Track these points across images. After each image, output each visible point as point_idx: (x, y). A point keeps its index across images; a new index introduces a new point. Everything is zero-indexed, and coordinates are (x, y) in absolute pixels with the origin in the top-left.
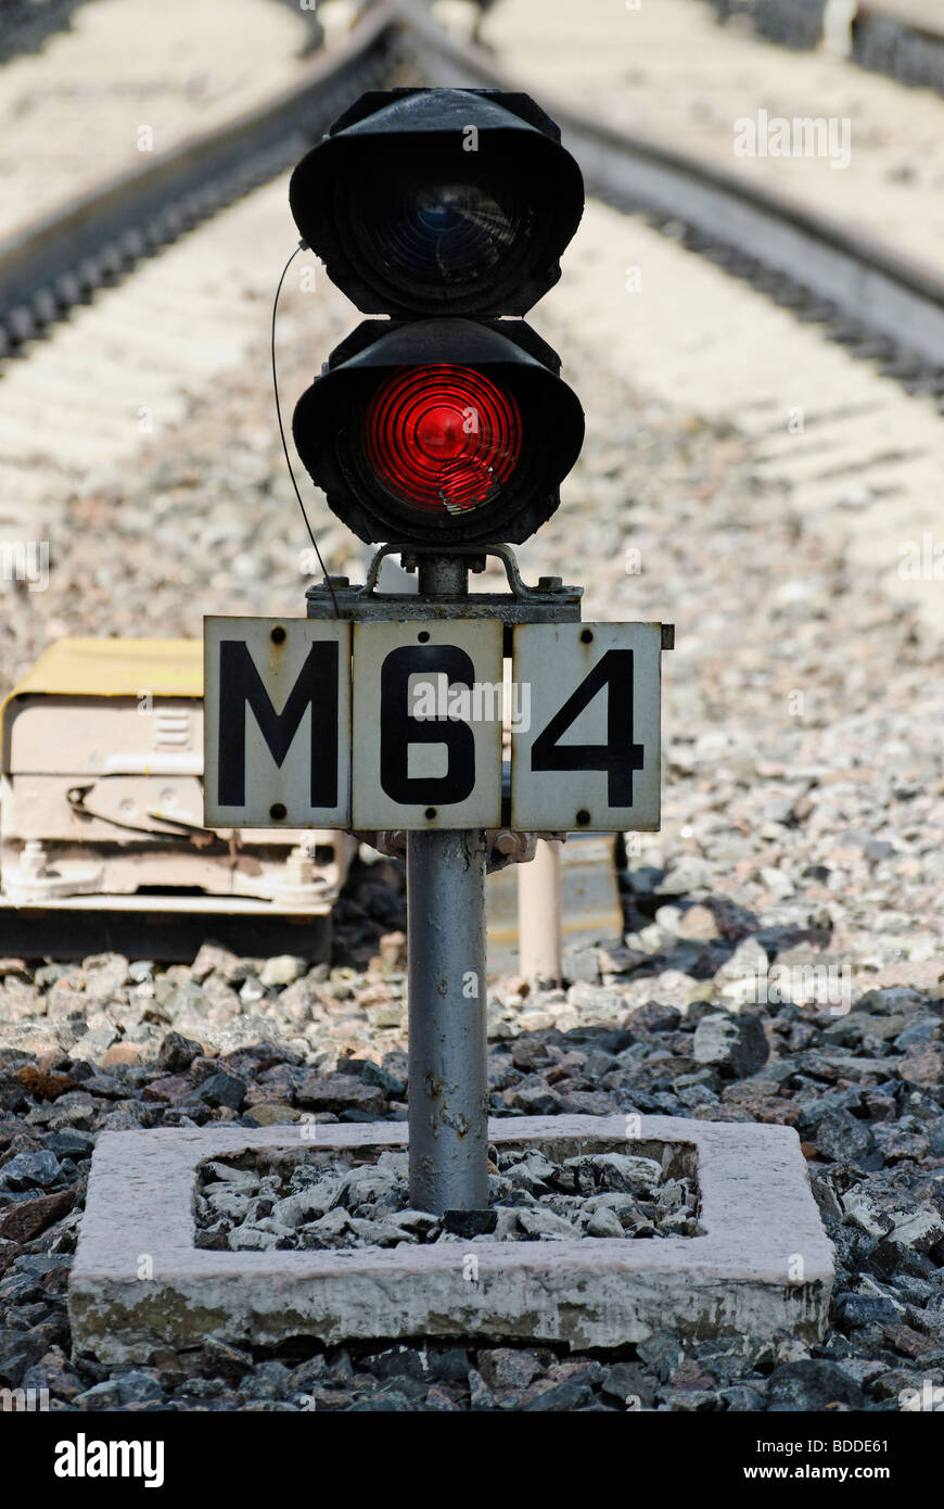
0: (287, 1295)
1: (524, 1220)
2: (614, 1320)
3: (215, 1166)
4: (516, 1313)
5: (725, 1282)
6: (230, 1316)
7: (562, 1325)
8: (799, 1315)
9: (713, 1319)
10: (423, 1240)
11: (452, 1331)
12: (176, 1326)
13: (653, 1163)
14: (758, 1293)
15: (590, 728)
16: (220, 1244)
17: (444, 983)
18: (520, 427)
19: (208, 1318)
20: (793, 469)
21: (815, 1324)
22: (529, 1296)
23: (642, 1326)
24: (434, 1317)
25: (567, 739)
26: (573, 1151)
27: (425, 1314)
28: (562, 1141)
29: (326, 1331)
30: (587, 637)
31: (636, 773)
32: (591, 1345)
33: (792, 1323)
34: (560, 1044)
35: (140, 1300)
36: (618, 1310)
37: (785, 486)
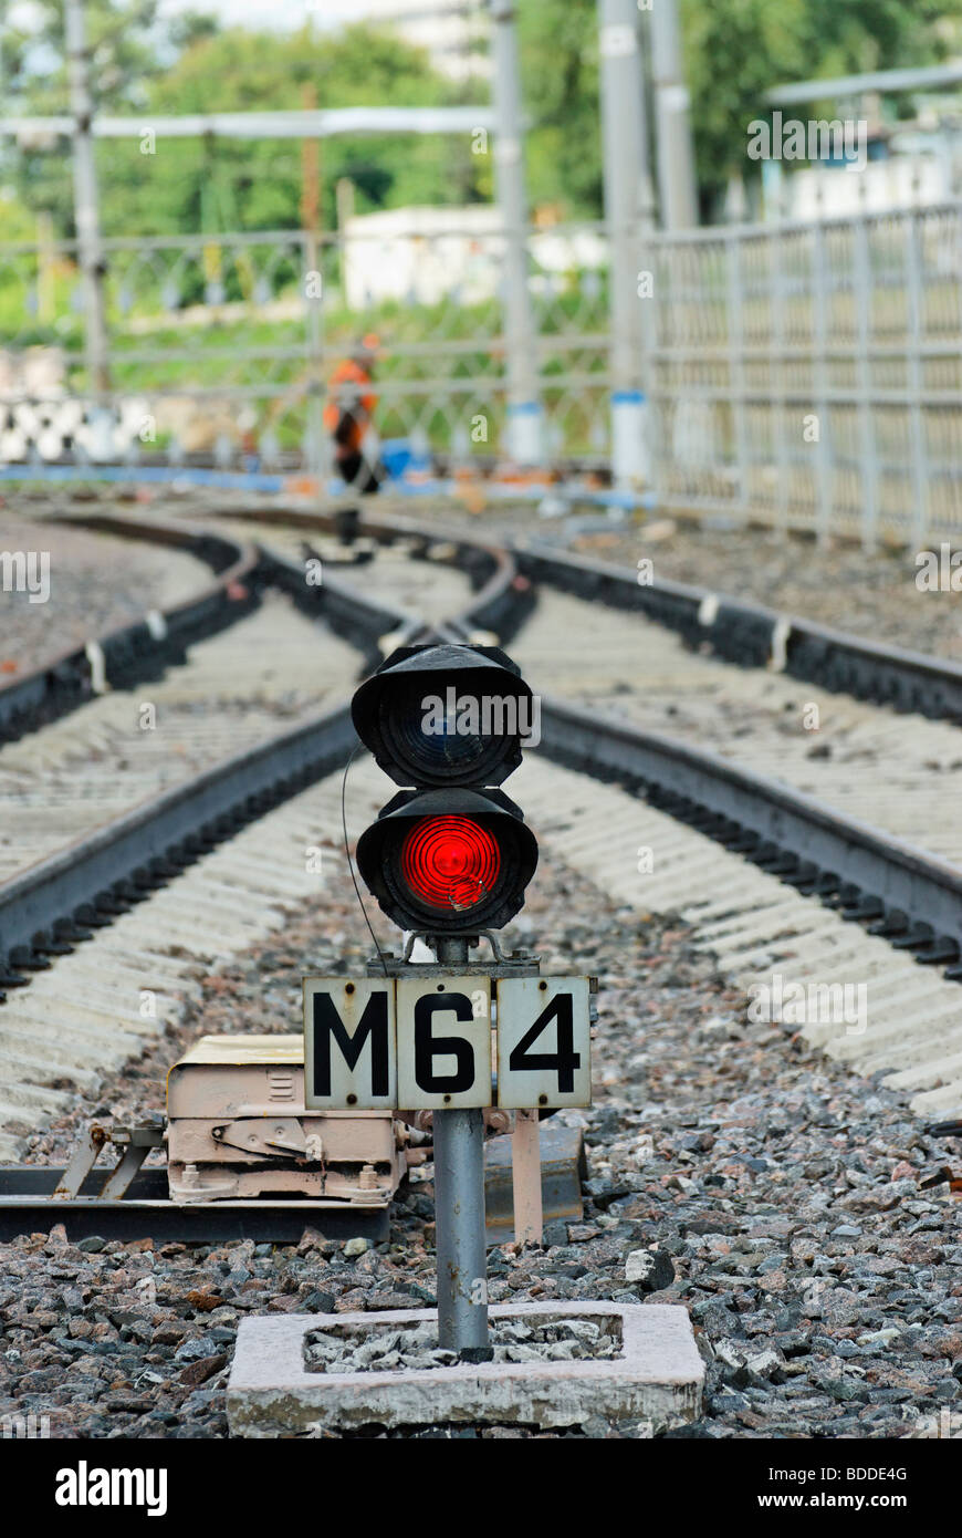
0: (363, 1398)
1: (510, 1353)
2: (567, 1409)
3: (316, 1334)
4: (506, 1406)
5: (636, 1384)
6: (327, 1411)
7: (535, 1413)
8: (683, 1404)
9: (629, 1407)
10: (447, 1364)
11: (466, 1418)
12: (294, 1419)
13: (594, 1326)
14: (656, 1391)
15: (547, 1043)
16: (322, 1370)
17: (458, 1207)
18: (498, 855)
19: (314, 1413)
20: (717, 945)
21: (693, 1409)
22: (514, 1395)
23: (584, 1414)
24: (454, 1410)
25: (532, 1050)
26: (544, 1321)
27: (449, 1407)
28: (537, 1316)
29: (387, 1419)
30: (543, 986)
31: (575, 1071)
32: (553, 1425)
33: (678, 1409)
34: (539, 1275)
35: (271, 1402)
36: (570, 1403)
37: (714, 956)
